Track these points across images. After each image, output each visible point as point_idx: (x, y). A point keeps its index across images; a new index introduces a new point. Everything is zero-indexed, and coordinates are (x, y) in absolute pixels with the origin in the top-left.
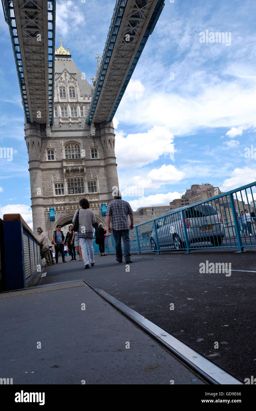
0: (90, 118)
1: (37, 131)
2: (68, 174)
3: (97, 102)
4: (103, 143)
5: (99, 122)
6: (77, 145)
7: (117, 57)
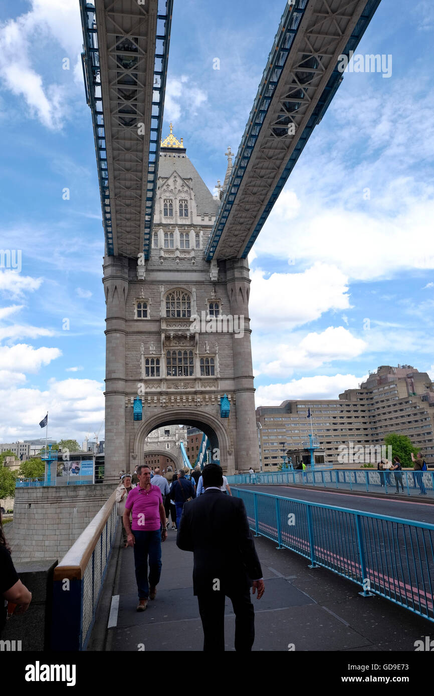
0: (211, 252)
1: (123, 269)
2: (167, 343)
3: (224, 226)
4: (230, 293)
5: (225, 258)
6: (186, 294)
7: (260, 158)
